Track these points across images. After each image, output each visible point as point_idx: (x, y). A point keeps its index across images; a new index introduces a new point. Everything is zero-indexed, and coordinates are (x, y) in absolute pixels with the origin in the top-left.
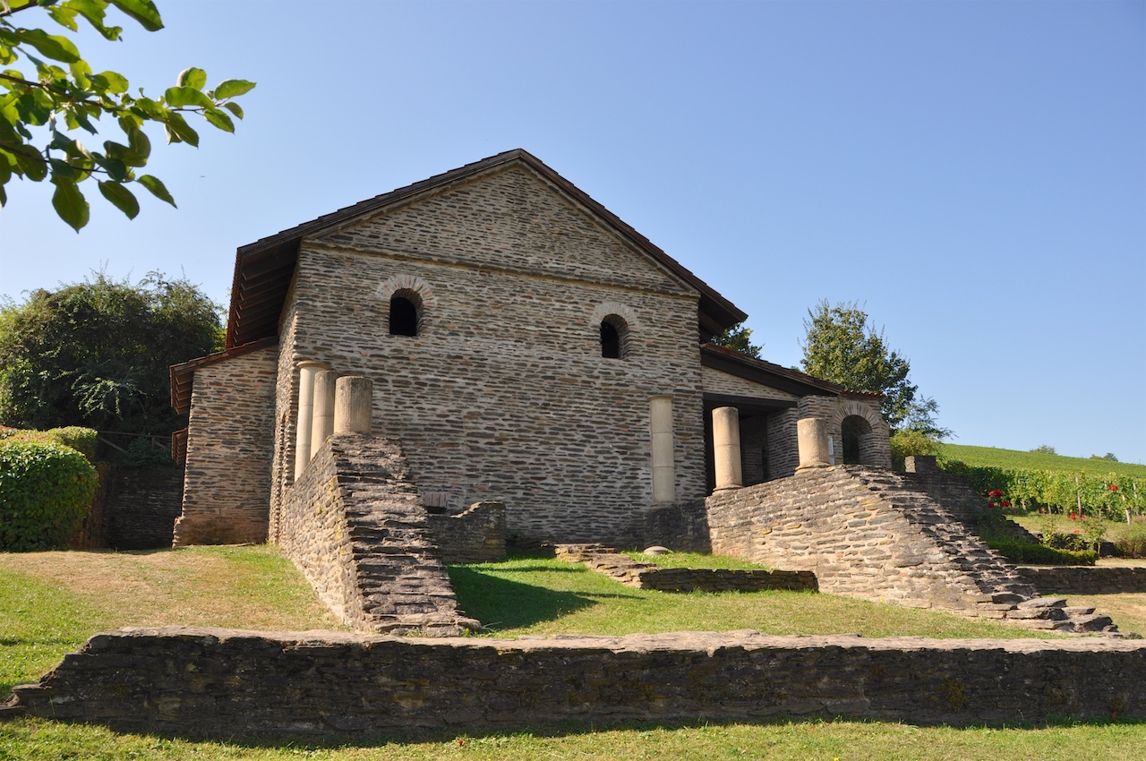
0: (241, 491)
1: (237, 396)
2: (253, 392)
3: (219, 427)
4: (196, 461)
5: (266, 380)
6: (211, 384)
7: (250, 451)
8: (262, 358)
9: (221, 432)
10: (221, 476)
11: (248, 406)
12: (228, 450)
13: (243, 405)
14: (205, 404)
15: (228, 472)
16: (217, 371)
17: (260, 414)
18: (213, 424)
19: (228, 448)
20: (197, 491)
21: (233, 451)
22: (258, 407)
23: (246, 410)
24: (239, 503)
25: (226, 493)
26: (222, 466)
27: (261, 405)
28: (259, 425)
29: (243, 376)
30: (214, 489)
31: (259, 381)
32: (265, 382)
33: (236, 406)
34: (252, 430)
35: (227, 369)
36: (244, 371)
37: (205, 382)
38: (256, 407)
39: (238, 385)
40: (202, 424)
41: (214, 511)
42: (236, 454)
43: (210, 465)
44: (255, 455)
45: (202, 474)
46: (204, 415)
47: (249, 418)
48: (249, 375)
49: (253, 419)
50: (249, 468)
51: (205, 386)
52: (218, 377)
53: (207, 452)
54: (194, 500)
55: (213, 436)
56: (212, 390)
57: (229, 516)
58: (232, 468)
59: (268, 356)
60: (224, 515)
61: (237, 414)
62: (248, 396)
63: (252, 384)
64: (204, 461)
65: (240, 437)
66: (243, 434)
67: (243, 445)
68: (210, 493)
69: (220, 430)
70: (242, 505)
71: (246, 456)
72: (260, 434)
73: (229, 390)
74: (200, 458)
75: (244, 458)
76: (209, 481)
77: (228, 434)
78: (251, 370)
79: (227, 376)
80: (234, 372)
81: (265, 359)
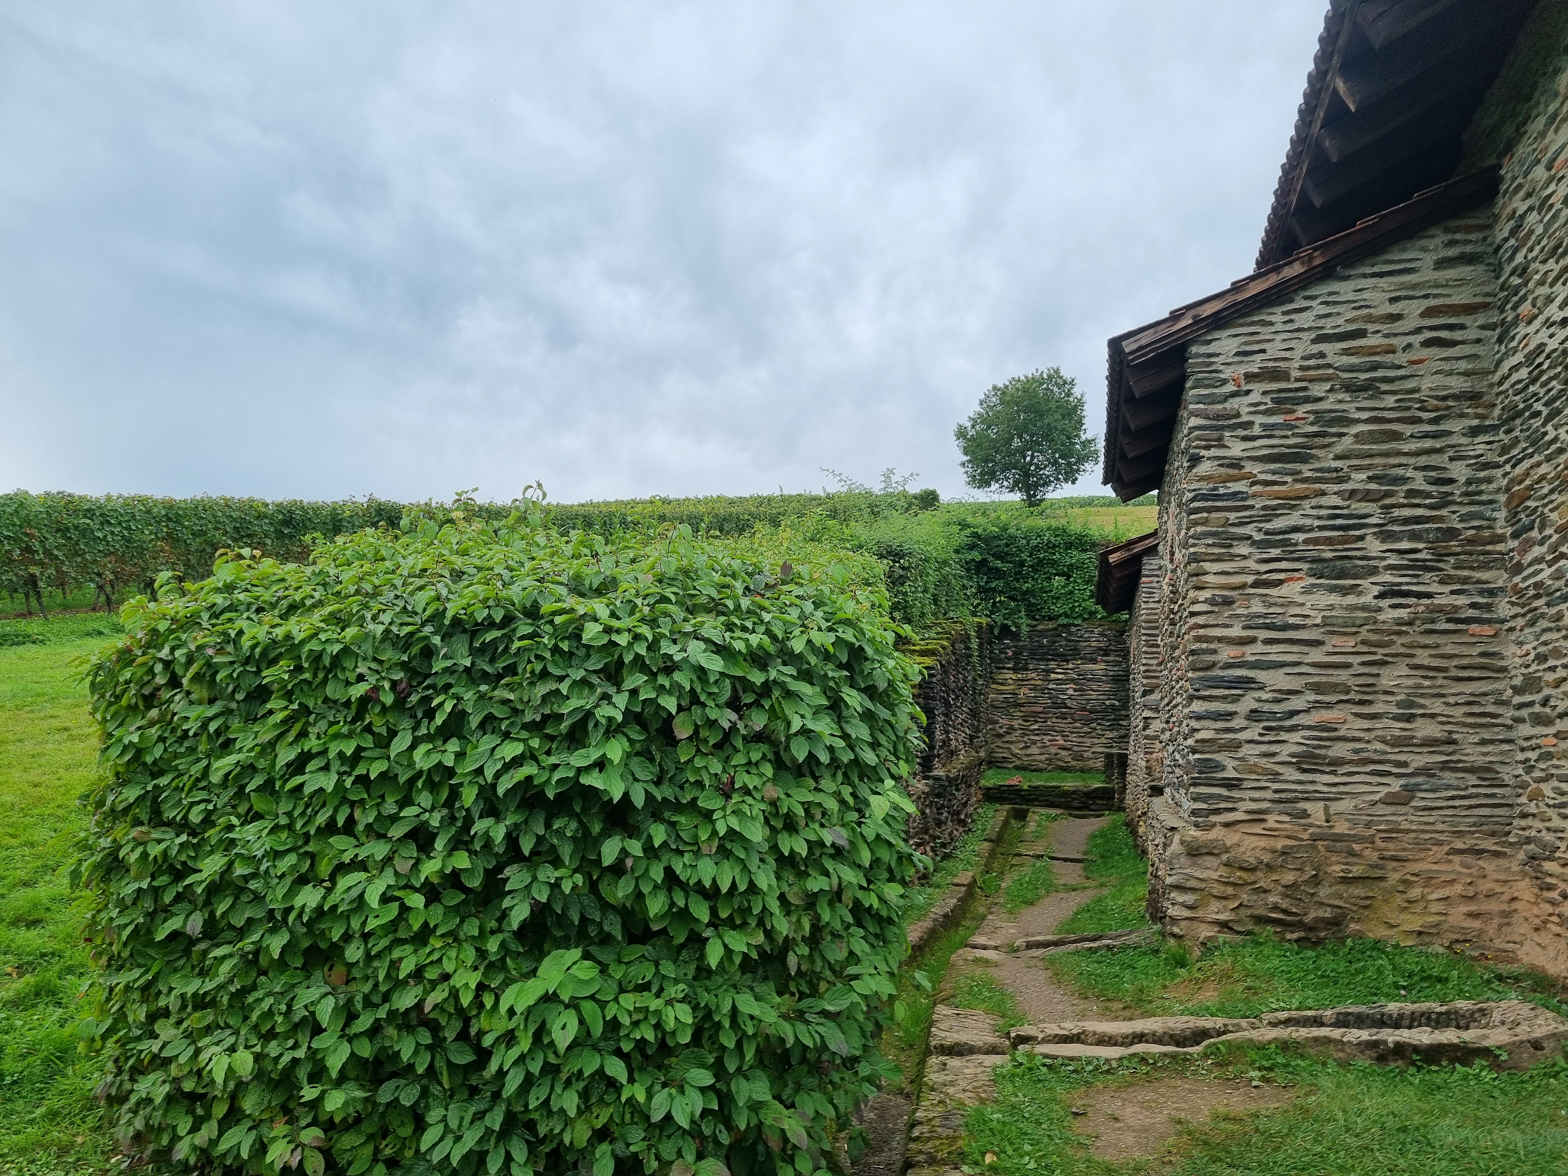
0: (1398, 742)
1: (1351, 406)
2: (1410, 384)
3: (1294, 519)
4: (1220, 640)
5: (1457, 335)
6: (1250, 377)
7: (1419, 595)
8: (1429, 259)
9: (1300, 537)
10: (1317, 688)
11: (1396, 436)
12: (1334, 599)
13: (1372, 437)
14: (1237, 449)
15: (1342, 676)
16: (1266, 332)
17: (1441, 460)
18: (1270, 513)
19: (1332, 589)
20: (1237, 745)
21: (1351, 600)
22: (1435, 436)
23: (1386, 455)
24: (1396, 785)
25: (1340, 750)
26: (1316, 655)
27: (1444, 426)
28: (1445, 501)
29: (1361, 334)
30: (1296, 737)
31: (1428, 343)
32: (1453, 344)
33: (1347, 442)
34: (1418, 520)
35: (1304, 320)
36: (1370, 319)
37: (1226, 375)
38: (1426, 436)
39: (1351, 369)
40: (1233, 516)
41: (1305, 814)
42: (1364, 608)
43: (1275, 653)
44: (1440, 609)
45: (1247, 684)
46: (1235, 487)
47: (1404, 480)
48: (1385, 328)
49: (1419, 482)
50: (1423, 657)
51: (1230, 388)
52: (1274, 349)
53: (1257, 607)
54: (1230, 773)
55: (1275, 552)
56: (1255, 397)
57: (1359, 830)
58: (1356, 660)
59: (1452, 252)
60: (1341, 827)
61: (1358, 468)
62: (1390, 401)
63: (1401, 358)
64: (1252, 640)
65: (1374, 546)
66: (1385, 536)
67: (1387, 577)
68: (1284, 752)
69: (1296, 529)
70: (1410, 791)
71: (1403, 613)
72: (1452, 533)
73: (1318, 390)
74: (1236, 631)
75: (1400, 622)
76: (1276, 708)
77: (1329, 541)
78: (1394, 309)
79: (1303, 346)
80: (1329, 326)
81: (1442, 264)
